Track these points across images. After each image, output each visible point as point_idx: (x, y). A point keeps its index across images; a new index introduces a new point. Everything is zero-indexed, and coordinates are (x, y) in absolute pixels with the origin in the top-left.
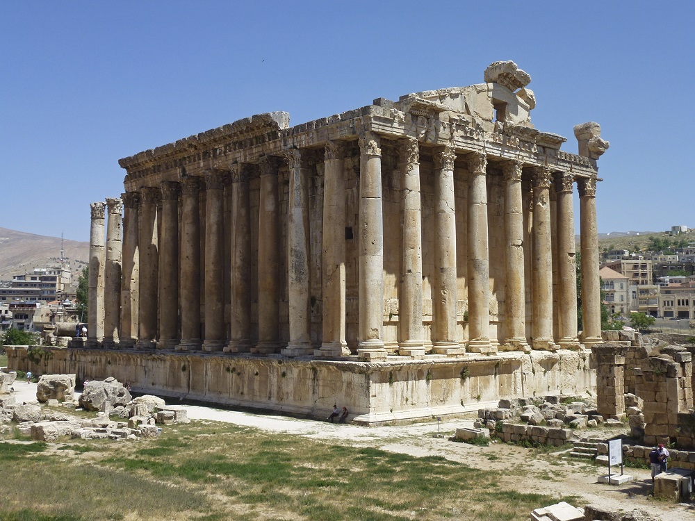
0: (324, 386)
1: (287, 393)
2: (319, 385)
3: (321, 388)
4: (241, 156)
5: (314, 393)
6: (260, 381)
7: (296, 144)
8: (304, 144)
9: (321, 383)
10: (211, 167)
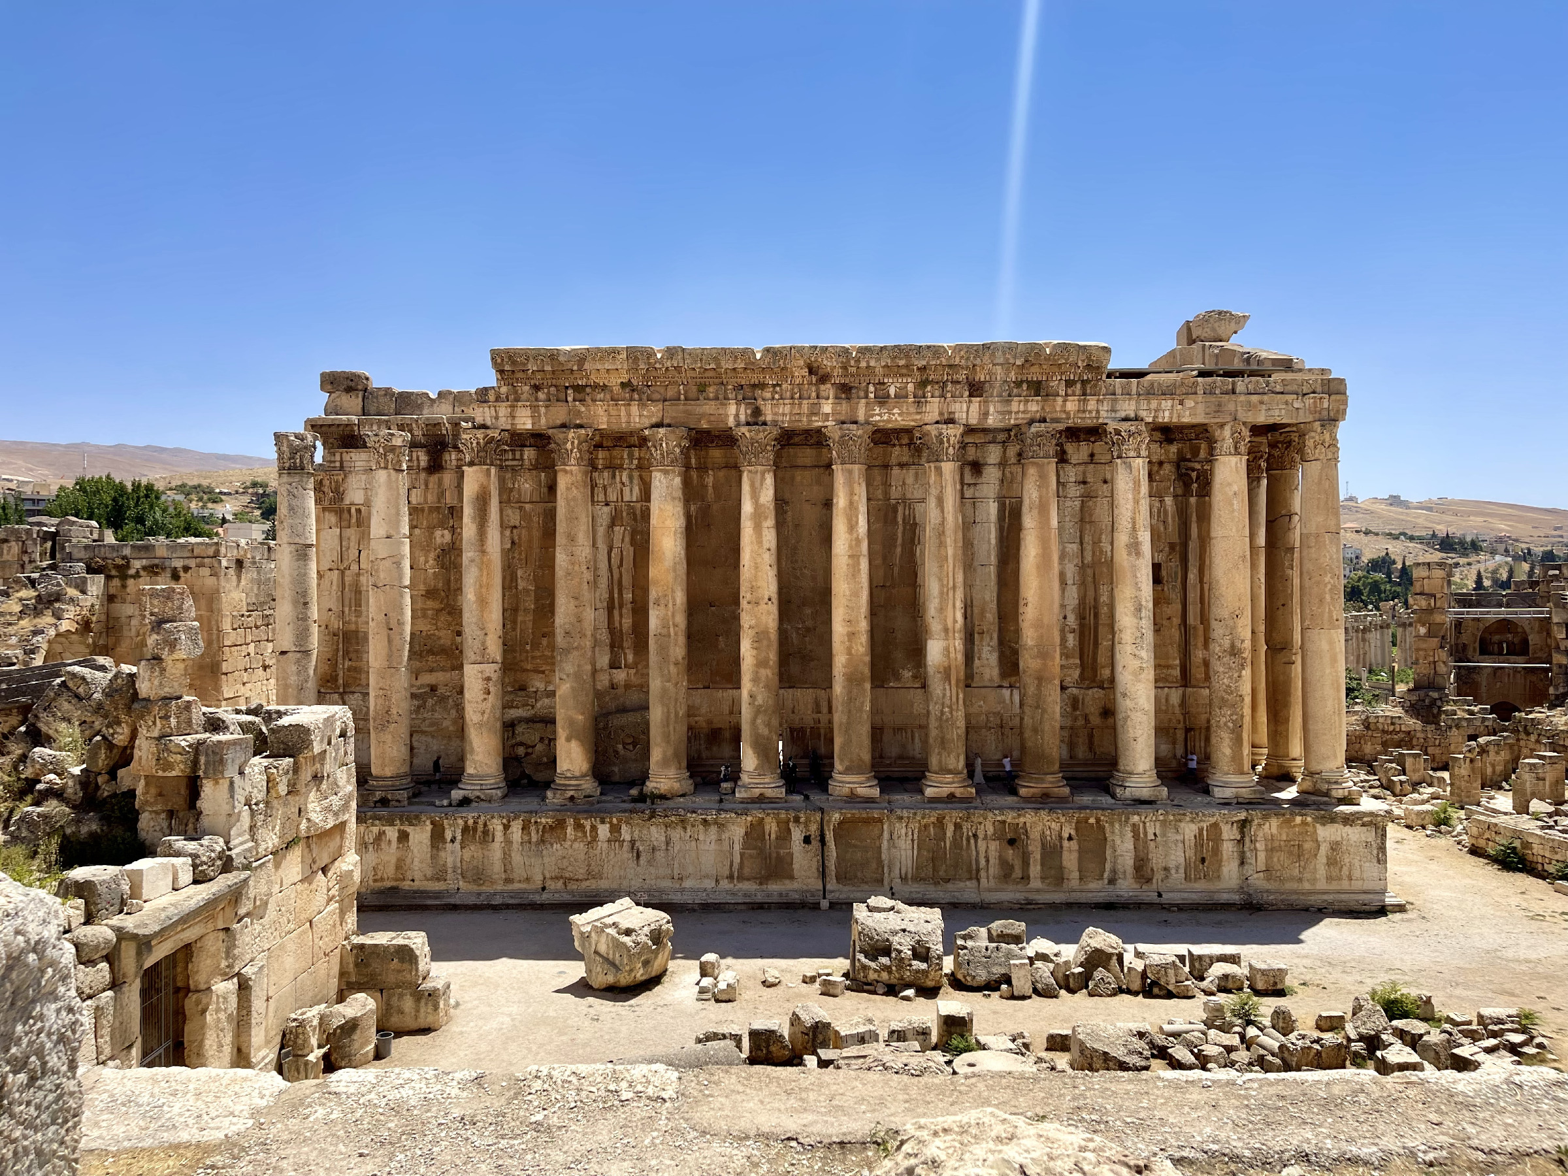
0: (1270, 851)
1: (1166, 869)
2: (1256, 849)
3: (1262, 856)
4: (968, 411)
5: (1242, 863)
6: (1081, 851)
7: (1143, 414)
8: (1165, 417)
9: (1260, 846)
10: (861, 417)
